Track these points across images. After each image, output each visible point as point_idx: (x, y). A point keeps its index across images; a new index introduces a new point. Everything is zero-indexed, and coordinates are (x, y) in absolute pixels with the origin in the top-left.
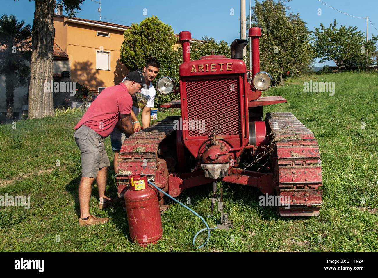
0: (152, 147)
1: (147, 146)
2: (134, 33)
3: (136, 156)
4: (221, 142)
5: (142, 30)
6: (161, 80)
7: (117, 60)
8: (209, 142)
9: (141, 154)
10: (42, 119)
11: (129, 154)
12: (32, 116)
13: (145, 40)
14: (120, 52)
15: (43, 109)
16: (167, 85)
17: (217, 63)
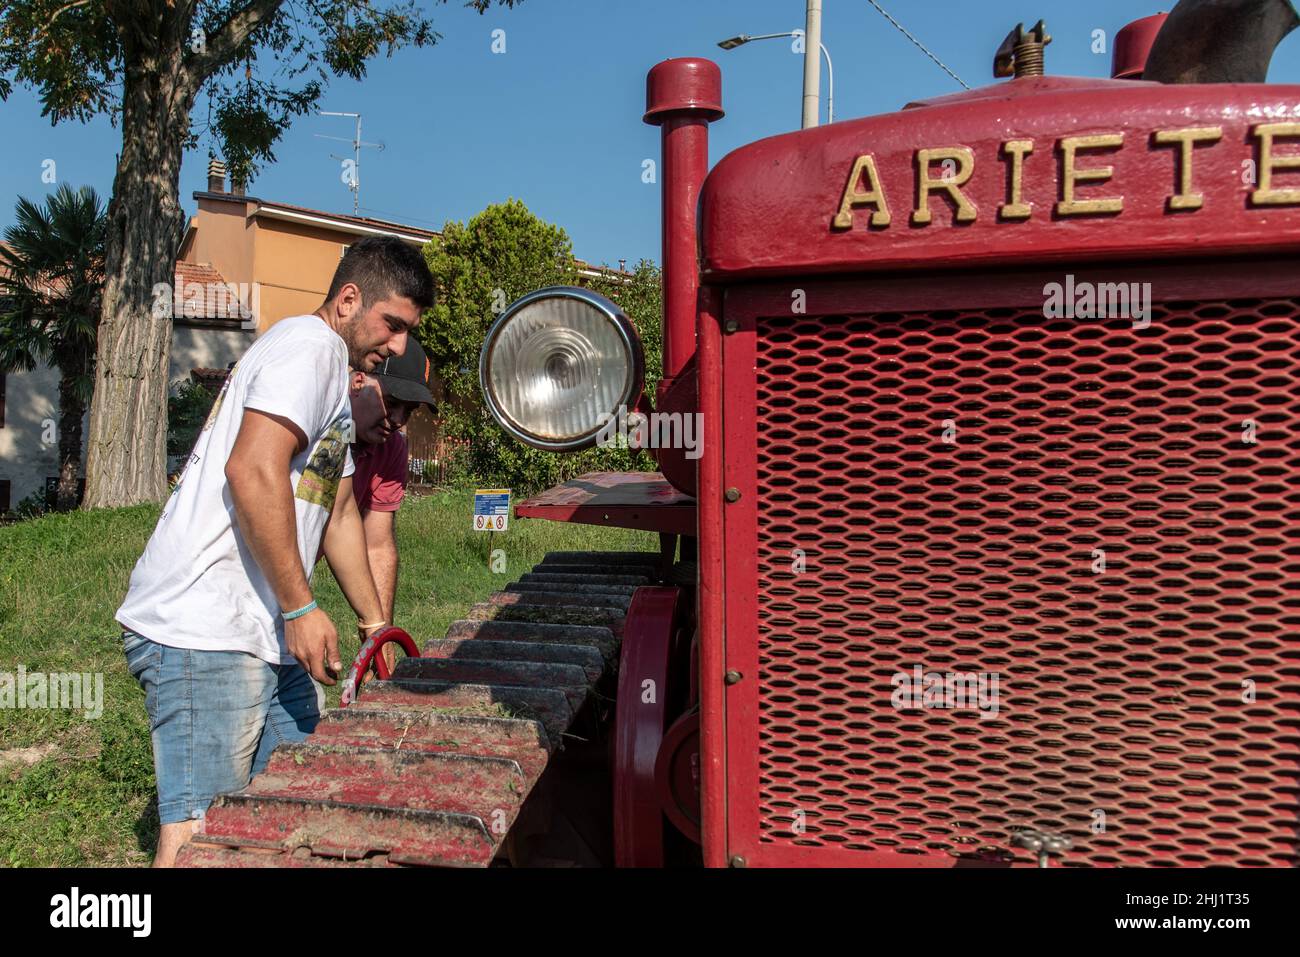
5: (474, 242)
13: (482, 271)
15: (131, 480)
16: (571, 360)
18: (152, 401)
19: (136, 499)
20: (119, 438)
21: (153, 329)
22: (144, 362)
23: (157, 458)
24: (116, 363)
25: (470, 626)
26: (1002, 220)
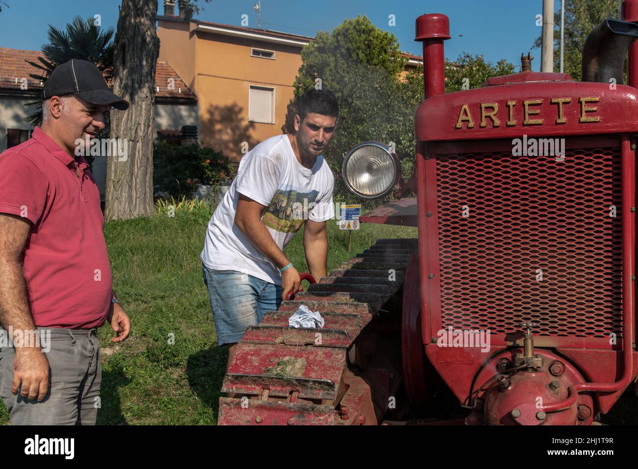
0: (326, 362)
1: (311, 357)
2: (320, 50)
3: (276, 390)
4: (551, 357)
5: (336, 44)
6: (357, 154)
7: (288, 103)
8: (508, 355)
9: (289, 382)
10: (127, 221)
11: (255, 381)
12: (109, 217)
13: (342, 63)
14: (294, 89)
15: (132, 203)
16: (375, 167)
17: (546, 99)
18: (144, 155)
19: (135, 214)
20: (125, 177)
21: (143, 111)
22: (139, 131)
23: (148, 189)
24: (122, 132)
25: (340, 272)
26: (507, 126)
